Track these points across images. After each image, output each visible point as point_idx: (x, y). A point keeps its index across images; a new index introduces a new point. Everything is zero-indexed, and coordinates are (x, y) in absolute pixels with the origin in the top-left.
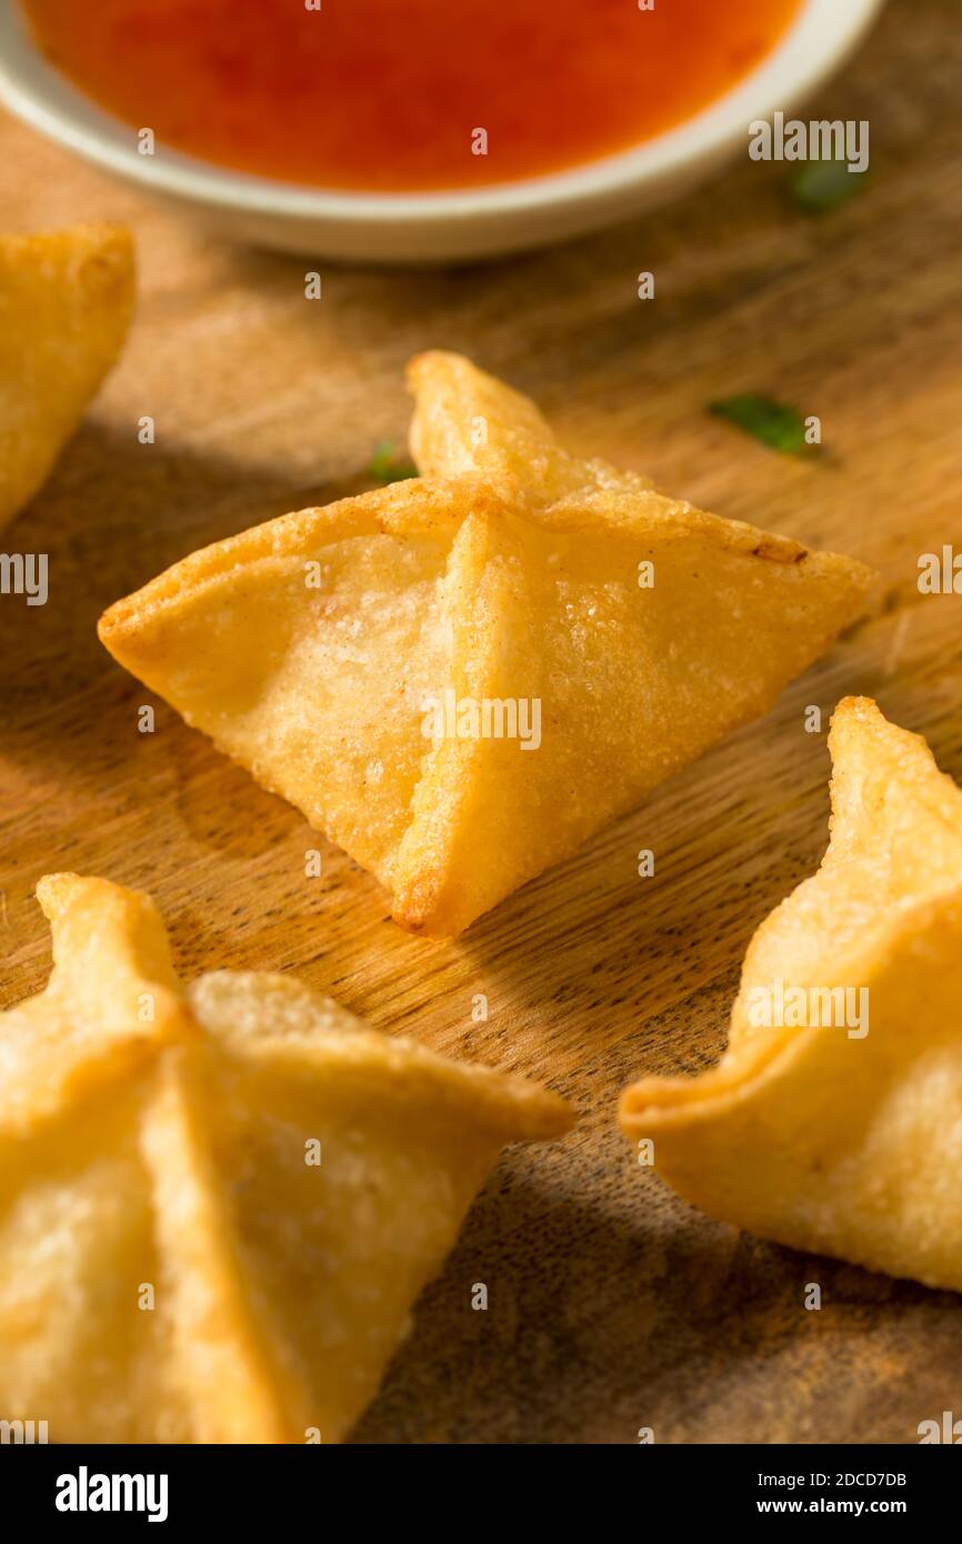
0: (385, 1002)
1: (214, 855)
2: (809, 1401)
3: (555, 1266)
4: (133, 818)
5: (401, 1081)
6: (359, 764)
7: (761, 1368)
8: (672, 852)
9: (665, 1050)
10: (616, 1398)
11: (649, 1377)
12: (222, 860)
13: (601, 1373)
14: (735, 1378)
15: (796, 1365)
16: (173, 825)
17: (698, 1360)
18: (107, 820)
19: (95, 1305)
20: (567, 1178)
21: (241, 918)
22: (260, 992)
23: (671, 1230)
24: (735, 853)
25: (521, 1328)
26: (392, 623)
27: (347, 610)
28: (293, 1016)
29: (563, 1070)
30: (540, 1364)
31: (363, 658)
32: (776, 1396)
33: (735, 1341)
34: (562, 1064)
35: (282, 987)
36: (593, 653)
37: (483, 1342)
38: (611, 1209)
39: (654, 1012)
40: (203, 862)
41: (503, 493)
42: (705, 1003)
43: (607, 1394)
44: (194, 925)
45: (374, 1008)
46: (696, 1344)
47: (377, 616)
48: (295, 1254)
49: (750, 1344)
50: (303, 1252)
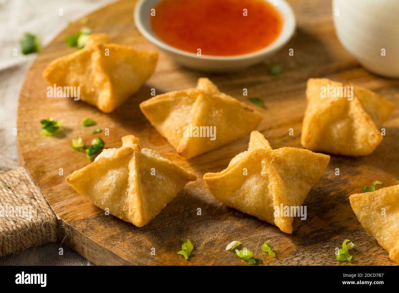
2: (226, 228)
3: (191, 205)
5: (170, 166)
7: (220, 222)
10: (196, 223)
11: (202, 221)
12: (154, 146)
15: (225, 223)
17: (210, 220)
20: (197, 194)
23: (211, 203)
25: (184, 212)
26: (186, 110)
27: (179, 107)
30: (186, 216)
32: (221, 226)
33: (217, 218)
37: (177, 213)
38: (202, 199)
43: (195, 222)
46: (211, 218)
47: (183, 109)
48: (149, 187)
49: (219, 219)
50: (150, 187)
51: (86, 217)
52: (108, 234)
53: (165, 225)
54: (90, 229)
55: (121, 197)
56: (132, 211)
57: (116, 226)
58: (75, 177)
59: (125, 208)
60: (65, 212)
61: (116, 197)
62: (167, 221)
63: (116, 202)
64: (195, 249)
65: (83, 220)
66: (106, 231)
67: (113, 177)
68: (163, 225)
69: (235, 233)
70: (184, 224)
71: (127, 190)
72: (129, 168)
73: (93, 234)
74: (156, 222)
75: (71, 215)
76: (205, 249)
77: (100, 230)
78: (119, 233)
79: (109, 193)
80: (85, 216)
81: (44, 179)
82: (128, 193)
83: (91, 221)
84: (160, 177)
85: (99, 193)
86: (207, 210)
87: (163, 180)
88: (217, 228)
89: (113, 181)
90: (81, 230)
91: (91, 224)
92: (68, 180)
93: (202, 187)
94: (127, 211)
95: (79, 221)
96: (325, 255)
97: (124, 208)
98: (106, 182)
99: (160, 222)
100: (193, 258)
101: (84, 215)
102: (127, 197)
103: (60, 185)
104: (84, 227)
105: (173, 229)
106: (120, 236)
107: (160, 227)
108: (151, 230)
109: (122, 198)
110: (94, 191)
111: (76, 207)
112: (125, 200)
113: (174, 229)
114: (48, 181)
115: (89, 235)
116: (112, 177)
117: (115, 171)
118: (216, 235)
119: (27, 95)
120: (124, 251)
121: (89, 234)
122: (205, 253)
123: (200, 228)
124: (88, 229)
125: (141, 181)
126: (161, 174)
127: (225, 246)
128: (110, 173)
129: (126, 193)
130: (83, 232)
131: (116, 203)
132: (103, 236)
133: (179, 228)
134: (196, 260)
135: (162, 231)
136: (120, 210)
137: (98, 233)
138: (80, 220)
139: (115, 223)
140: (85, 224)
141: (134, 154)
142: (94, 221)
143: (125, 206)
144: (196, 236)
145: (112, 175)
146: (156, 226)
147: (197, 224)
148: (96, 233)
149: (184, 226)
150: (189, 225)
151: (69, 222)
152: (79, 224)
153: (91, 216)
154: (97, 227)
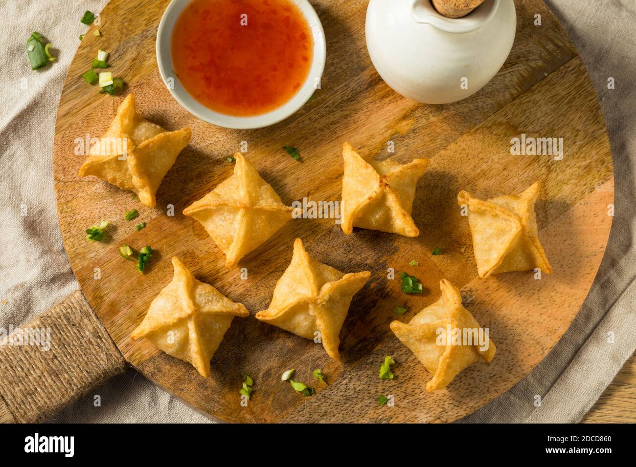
0: (222, 271)
1: (198, 239)
2: (279, 350)
4: (185, 230)
6: (222, 239)
8: (268, 244)
9: (264, 284)
10: (252, 347)
11: (257, 343)
12: (198, 240)
16: (191, 233)
17: (264, 341)
18: (181, 230)
19: (179, 346)
21: (201, 252)
24: (279, 245)
25: (239, 334)
26: (229, 219)
27: (222, 214)
28: (210, 298)
29: (249, 286)
30: (241, 340)
31: (224, 224)
32: (275, 348)
34: (248, 285)
36: (259, 229)
39: (263, 276)
40: (196, 240)
41: (248, 205)
42: (271, 275)
43: (250, 346)
44: (194, 253)
45: (220, 272)
46: (264, 338)
47: (226, 217)
49: (272, 338)
51: (152, 356)
52: (174, 375)
54: (158, 371)
55: (184, 352)
60: (131, 352)
61: (179, 352)
62: (225, 349)
64: (254, 383)
65: (150, 360)
66: (172, 372)
69: (288, 356)
70: (241, 351)
73: (162, 377)
75: (137, 355)
76: (263, 382)
77: (167, 371)
79: (173, 349)
80: (150, 354)
81: (104, 308)
82: (190, 349)
83: (157, 360)
85: (163, 346)
88: (271, 351)
90: (150, 374)
91: (157, 365)
93: (251, 295)
95: (146, 362)
96: (370, 372)
100: (254, 396)
101: (150, 353)
103: (120, 314)
104: (152, 369)
106: (186, 377)
110: (158, 343)
111: (140, 343)
112: (188, 354)
113: (233, 359)
114: (107, 310)
118: (271, 361)
119: (61, 176)
120: (192, 397)
122: (264, 388)
123: (256, 354)
124: (156, 371)
125: (202, 336)
127: (281, 375)
128: (171, 333)
129: (188, 349)
130: (152, 376)
133: (237, 357)
134: (257, 397)
137: (166, 376)
138: (147, 360)
139: (180, 363)
140: (152, 366)
141: (192, 317)
142: (160, 360)
143: (189, 357)
144: (253, 366)
148: (164, 375)
149: (241, 354)
150: (245, 352)
151: (138, 365)
152: (146, 366)
153: (155, 354)
154: (163, 368)
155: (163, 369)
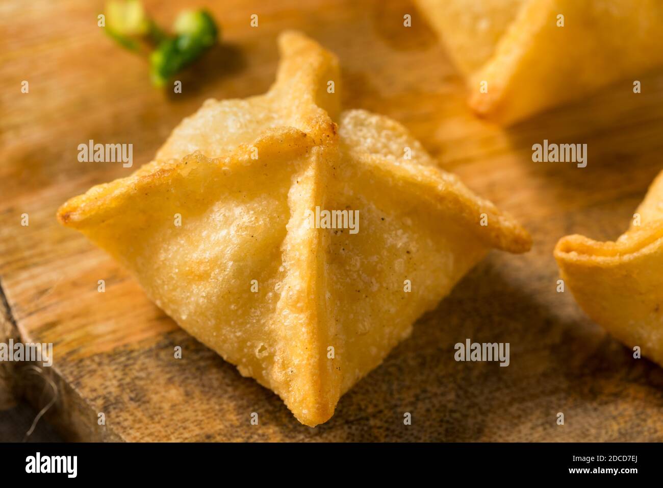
5: (441, 198)
7: (595, 410)
10: (511, 403)
11: (533, 397)
13: (508, 387)
14: (579, 410)
15: (615, 413)
17: (563, 395)
22: (380, 128)
28: (394, 146)
33: (586, 390)
35: (393, 129)
43: (507, 399)
46: (564, 386)
48: (355, 276)
49: (594, 395)
50: (359, 276)
51: (125, 346)
52: (192, 426)
53: (399, 403)
54: (131, 399)
55: (251, 308)
56: (284, 366)
57: (226, 392)
58: (93, 213)
59: (263, 349)
60: (49, 316)
61: (232, 307)
62: (409, 388)
63: (232, 323)
65: (112, 356)
66: (187, 415)
67: (228, 234)
68: (393, 402)
70: (469, 407)
71: (273, 285)
72: (291, 205)
73: (140, 421)
74: (370, 388)
75: (70, 331)
77: (166, 406)
78: (232, 426)
79: (208, 289)
80: (119, 340)
82: (277, 297)
83: (139, 362)
84: (400, 245)
85: (173, 279)
86: (554, 349)
87: (408, 252)
89: (229, 252)
90: (100, 402)
91: (137, 378)
92: (66, 217)
94: (270, 359)
95: (97, 359)
97: (260, 348)
98: (202, 246)
99: (384, 387)
101: (119, 335)
102: (274, 310)
104: (113, 388)
105: (428, 423)
107: (381, 412)
108: (347, 422)
109: (253, 310)
110: (156, 266)
112: (262, 321)
113: (431, 426)
115: (126, 424)
116: (223, 233)
117: (238, 211)
121: (126, 420)
124: (126, 398)
125: (329, 252)
126: (405, 228)
128: (219, 213)
129: (270, 294)
130: (106, 408)
131: (230, 326)
132: (176, 435)
133: (448, 422)
135: (387, 429)
136: (242, 350)
137: (159, 422)
138: (100, 355)
139: (224, 378)
140: (115, 377)
141: (313, 158)
142: (151, 363)
143: (263, 340)
145: (227, 222)
146: (367, 407)
147: (513, 409)
148: (151, 417)
149: (465, 416)
150: (483, 413)
151: (61, 361)
152: (94, 371)
153: (140, 342)
154: (157, 393)
155: (155, 398)
